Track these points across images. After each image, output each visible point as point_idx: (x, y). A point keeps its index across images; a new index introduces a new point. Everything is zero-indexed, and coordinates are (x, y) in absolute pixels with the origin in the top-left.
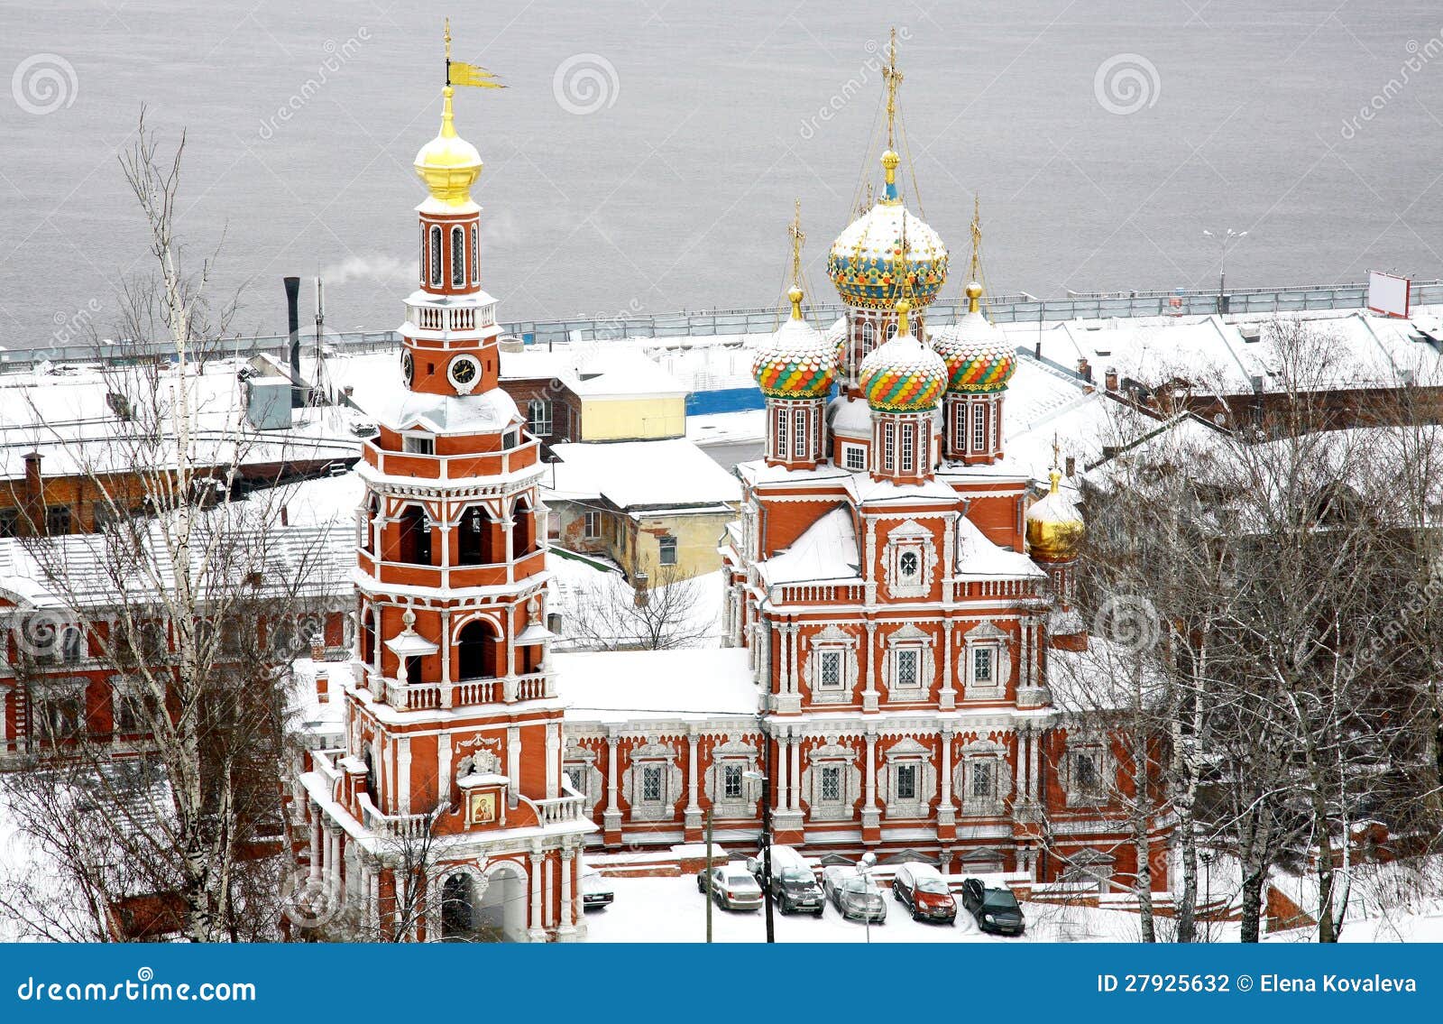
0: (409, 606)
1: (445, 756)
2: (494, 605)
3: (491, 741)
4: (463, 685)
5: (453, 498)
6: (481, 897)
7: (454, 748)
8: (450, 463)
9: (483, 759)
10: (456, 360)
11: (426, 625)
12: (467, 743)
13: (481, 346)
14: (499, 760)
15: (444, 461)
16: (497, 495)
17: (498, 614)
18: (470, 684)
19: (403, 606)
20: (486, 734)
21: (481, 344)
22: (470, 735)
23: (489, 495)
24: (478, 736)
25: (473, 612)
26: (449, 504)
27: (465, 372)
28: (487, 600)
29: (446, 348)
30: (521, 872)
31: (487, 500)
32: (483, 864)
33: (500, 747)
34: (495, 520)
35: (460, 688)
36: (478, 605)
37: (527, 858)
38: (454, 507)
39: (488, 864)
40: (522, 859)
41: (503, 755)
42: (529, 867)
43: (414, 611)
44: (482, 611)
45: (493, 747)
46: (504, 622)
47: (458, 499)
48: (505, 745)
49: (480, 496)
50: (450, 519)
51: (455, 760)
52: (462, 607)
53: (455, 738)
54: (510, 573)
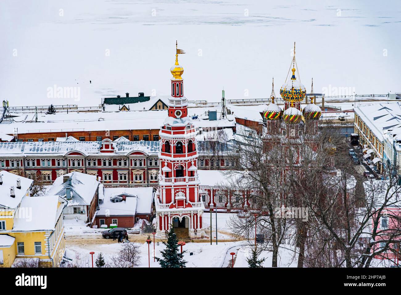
0: (166, 161)
1: (173, 192)
2: (183, 162)
3: (183, 190)
4: (177, 178)
5: (174, 140)
6: (181, 222)
7: (175, 191)
8: (173, 132)
9: (180, 193)
10: (176, 111)
11: (169, 165)
12: (178, 190)
13: (182, 108)
14: (185, 194)
15: (172, 131)
16: (184, 139)
17: (184, 164)
18: (178, 178)
19: (165, 161)
20: (182, 189)
21: (182, 107)
22: (178, 189)
23: (182, 139)
24: (180, 189)
25: (178, 163)
26: (173, 141)
27: (178, 113)
28: (181, 161)
29: (175, 108)
30: (189, 218)
31: (182, 140)
32: (181, 215)
33: (185, 192)
34: (183, 144)
35: (176, 179)
36: (180, 162)
37: (190, 215)
38: (175, 141)
39: (182, 216)
40: (189, 215)
41: (185, 193)
42: (191, 216)
43: (167, 162)
44: (181, 163)
45: (183, 192)
46: (185, 166)
47: (175, 140)
48: (186, 191)
49: (180, 139)
50: (174, 144)
51: (175, 193)
52: (176, 162)
53: (175, 189)
54: (186, 155)
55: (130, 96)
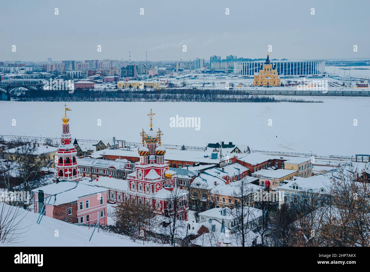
34: (70, 159)
38: (65, 157)
54: (72, 164)
55: (225, 144)
